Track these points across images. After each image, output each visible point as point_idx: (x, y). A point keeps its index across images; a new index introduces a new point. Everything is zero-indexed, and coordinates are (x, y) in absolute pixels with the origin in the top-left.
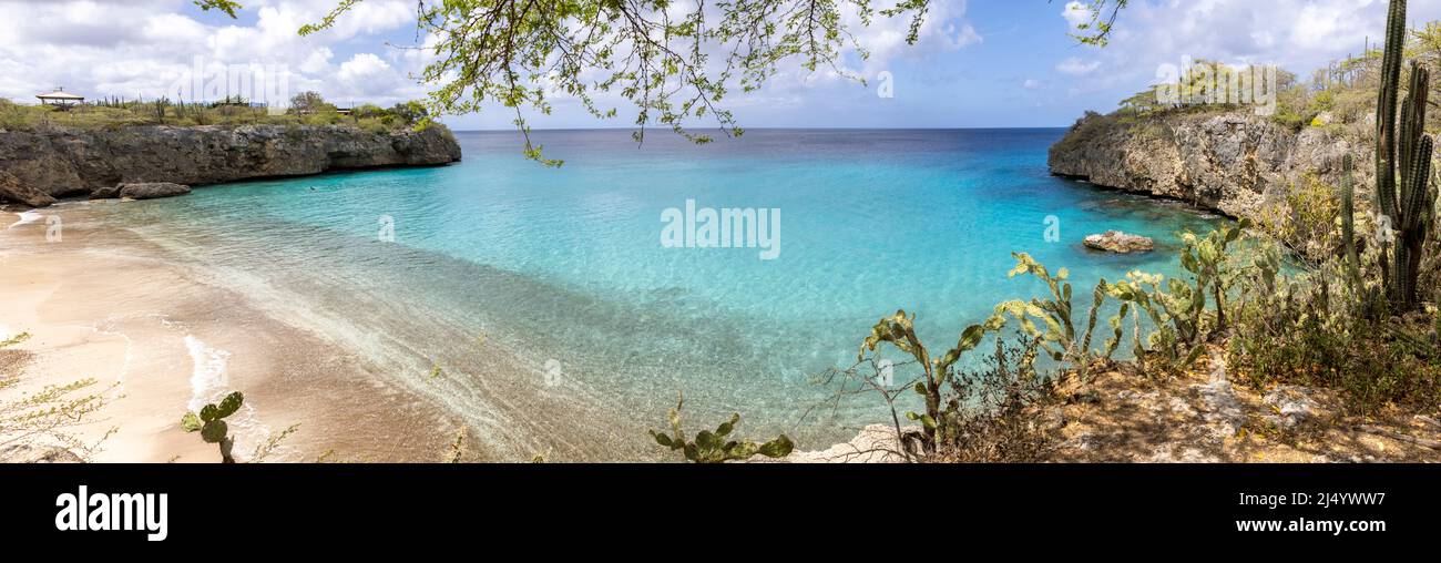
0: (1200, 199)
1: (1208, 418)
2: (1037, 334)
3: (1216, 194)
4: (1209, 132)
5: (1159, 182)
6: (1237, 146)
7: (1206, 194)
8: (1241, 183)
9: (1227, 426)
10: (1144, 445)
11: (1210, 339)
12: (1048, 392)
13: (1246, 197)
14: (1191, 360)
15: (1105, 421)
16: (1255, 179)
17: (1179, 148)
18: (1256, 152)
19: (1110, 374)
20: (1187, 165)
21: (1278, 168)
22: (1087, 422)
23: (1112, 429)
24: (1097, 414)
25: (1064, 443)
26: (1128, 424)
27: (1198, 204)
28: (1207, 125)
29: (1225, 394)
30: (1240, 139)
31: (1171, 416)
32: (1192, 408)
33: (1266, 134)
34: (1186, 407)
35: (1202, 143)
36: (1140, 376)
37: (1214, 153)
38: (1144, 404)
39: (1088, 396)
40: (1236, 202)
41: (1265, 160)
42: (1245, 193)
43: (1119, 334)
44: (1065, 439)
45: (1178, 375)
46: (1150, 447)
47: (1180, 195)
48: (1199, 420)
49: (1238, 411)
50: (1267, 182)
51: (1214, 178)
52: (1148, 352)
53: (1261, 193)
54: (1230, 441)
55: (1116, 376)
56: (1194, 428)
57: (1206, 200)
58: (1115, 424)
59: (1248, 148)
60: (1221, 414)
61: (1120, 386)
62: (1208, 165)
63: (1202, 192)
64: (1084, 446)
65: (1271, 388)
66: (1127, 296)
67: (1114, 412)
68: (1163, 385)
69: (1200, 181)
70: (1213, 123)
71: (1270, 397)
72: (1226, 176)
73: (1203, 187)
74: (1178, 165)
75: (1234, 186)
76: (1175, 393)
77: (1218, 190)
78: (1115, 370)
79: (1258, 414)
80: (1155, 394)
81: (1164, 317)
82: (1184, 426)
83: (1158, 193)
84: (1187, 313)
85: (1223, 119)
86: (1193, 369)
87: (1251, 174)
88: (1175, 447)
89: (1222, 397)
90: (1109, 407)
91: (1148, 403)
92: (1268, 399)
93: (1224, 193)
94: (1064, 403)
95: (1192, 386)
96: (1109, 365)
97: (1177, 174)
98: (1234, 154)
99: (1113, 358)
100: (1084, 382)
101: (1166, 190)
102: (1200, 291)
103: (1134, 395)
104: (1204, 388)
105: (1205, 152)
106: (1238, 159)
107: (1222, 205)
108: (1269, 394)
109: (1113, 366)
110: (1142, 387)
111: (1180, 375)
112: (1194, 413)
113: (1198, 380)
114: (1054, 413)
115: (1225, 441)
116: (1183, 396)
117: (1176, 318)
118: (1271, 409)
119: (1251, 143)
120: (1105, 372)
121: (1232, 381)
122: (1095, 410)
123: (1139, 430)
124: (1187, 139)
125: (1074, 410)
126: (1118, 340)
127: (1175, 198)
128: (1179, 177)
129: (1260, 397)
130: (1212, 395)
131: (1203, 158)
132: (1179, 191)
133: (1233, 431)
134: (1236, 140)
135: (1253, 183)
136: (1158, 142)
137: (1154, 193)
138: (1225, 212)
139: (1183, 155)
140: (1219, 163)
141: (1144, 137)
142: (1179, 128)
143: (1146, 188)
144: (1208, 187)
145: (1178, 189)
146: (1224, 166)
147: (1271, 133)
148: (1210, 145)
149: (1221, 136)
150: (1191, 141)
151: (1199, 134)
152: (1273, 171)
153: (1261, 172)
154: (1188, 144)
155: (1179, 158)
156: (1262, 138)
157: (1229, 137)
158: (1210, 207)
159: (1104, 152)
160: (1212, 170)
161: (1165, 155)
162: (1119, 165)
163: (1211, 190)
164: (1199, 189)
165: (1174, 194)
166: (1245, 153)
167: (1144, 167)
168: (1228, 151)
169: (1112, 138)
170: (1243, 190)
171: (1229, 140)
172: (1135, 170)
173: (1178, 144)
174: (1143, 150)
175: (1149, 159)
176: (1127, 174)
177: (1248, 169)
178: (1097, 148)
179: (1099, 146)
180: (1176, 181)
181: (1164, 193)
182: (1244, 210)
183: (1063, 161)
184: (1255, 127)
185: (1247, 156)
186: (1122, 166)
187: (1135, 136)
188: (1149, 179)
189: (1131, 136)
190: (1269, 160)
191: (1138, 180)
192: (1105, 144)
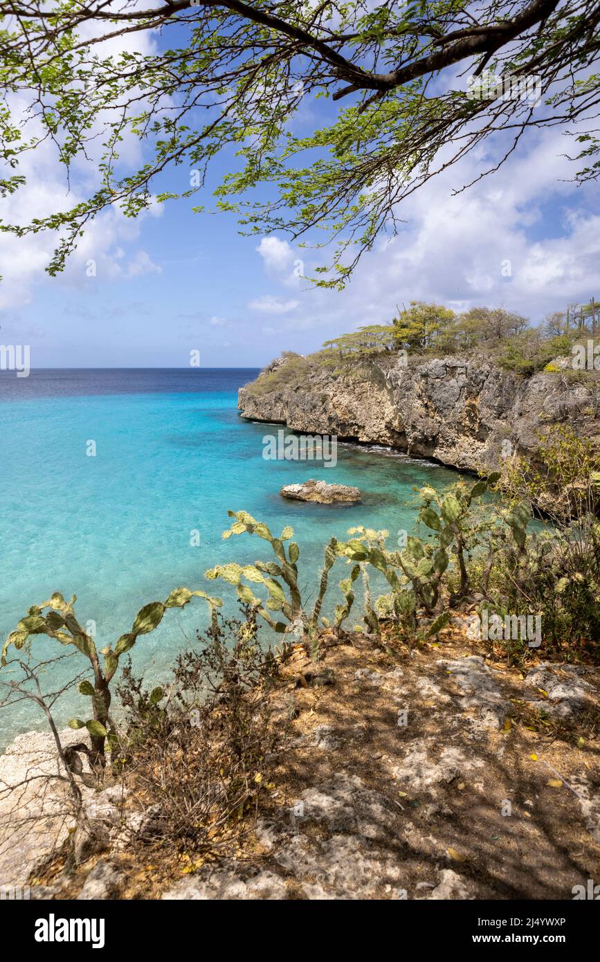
0: (414, 446)
1: (464, 703)
2: (256, 602)
3: (431, 441)
4: (425, 376)
5: (367, 428)
6: (457, 391)
7: (421, 442)
8: (461, 430)
9: (489, 716)
10: (393, 742)
11: (453, 605)
12: (272, 673)
13: (466, 445)
14: (435, 630)
15: (345, 710)
16: (476, 426)
17: (390, 392)
18: (479, 398)
19: (343, 647)
20: (400, 410)
21: (504, 415)
22: (323, 710)
23: (353, 720)
24: (334, 700)
25: (298, 741)
26: (371, 713)
27: (412, 451)
28: (423, 368)
29: (478, 672)
30: (461, 384)
31: (420, 702)
32: (444, 691)
33: (490, 379)
34: (436, 690)
35: (416, 386)
36: (377, 651)
37: (430, 398)
38: (386, 687)
39: (321, 676)
40: (454, 450)
41: (488, 407)
42: (465, 441)
43: (350, 599)
44: (298, 735)
45: (421, 649)
46: (401, 745)
47: (391, 441)
48: (453, 707)
49: (498, 695)
50: (490, 429)
51: (431, 424)
52: (382, 620)
53: (483, 441)
54: (495, 738)
55: (350, 651)
56: (449, 719)
57: (421, 448)
58: (355, 713)
59: (470, 393)
60: (479, 698)
61: (356, 663)
62: (423, 410)
63: (415, 439)
64: (323, 745)
65: (533, 666)
66: (359, 557)
67: (352, 697)
68: (405, 660)
69: (414, 427)
70: (430, 366)
71: (534, 678)
72: (444, 422)
73: (416, 433)
74: (389, 410)
75: (452, 434)
76: (421, 672)
77: (434, 438)
78: (348, 643)
79: (523, 699)
80: (397, 673)
81: (403, 579)
82: (437, 715)
83: (365, 439)
84: (428, 575)
85: (442, 362)
86: (437, 641)
87: (472, 421)
88: (430, 744)
89: (476, 677)
90: (347, 690)
91: (390, 682)
92: (533, 680)
93: (441, 441)
94: (292, 686)
95: (440, 662)
96: (341, 637)
97: (387, 419)
98: (453, 399)
99: (344, 627)
100: (314, 658)
101: (375, 437)
102: (443, 550)
103: (373, 675)
104: (455, 665)
105: (420, 397)
106: (457, 405)
107: (438, 453)
108: (532, 673)
109: (346, 639)
110: (381, 663)
111: (423, 649)
112: (446, 698)
113: (444, 655)
114: (281, 699)
115: (490, 736)
116: (431, 676)
117: (415, 580)
118: (536, 692)
119: (473, 387)
120: (336, 645)
121: (484, 656)
122: (331, 694)
123: (385, 721)
124: (399, 383)
125: (307, 695)
126: (349, 607)
127: (385, 445)
128: (390, 423)
129: (521, 677)
130: (463, 673)
131: (418, 403)
132: (389, 438)
133: (496, 723)
134: (456, 385)
135: (474, 430)
136: (367, 385)
137: (360, 440)
138: (442, 460)
139: (395, 399)
140: (436, 408)
141: (351, 380)
142: (390, 370)
143: (352, 434)
144: (423, 434)
145: (388, 435)
146: (441, 412)
147: (497, 377)
148: (426, 389)
149: (439, 380)
150: (404, 385)
151: (414, 378)
152: (498, 418)
153: (483, 420)
154: (401, 388)
155: (389, 403)
156: (486, 383)
157: (448, 381)
158: (425, 455)
159: (304, 395)
160: (427, 415)
161: (374, 399)
162: (322, 409)
163: (426, 437)
164: (412, 435)
165: (384, 441)
166: (466, 399)
167: (350, 412)
168: (446, 395)
169: (314, 380)
170: (463, 438)
171: (447, 384)
172: (339, 415)
173: (389, 387)
174: (349, 394)
175: (355, 403)
176: (330, 419)
177: (469, 415)
178: (296, 391)
179: (298, 388)
180: (386, 426)
181: (373, 439)
182: (464, 459)
183: (256, 405)
184: (478, 371)
185: (468, 402)
186: (325, 411)
187: (340, 379)
188: (356, 424)
189: (335, 378)
190: (494, 406)
191: (343, 425)
192: (306, 386)
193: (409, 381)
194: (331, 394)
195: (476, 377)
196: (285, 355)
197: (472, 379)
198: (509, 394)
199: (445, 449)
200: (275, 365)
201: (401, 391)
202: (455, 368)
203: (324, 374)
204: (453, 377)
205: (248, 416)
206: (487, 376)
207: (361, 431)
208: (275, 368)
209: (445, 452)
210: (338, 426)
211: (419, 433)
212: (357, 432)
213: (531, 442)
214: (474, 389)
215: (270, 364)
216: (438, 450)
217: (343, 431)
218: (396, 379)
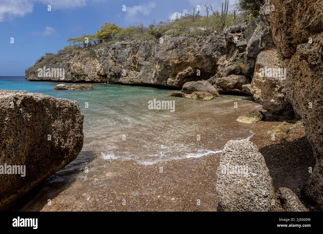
0: (111, 78)
4: (114, 49)
5: (89, 75)
6: (127, 54)
7: (113, 76)
8: (130, 68)
13: (133, 74)
16: (136, 66)
17: (98, 59)
18: (137, 54)
20: (103, 65)
27: (109, 82)
28: (113, 46)
30: (129, 51)
33: (142, 46)
35: (110, 54)
37: (116, 58)
40: (128, 77)
41: (141, 57)
42: (132, 73)
47: (99, 80)
50: (143, 65)
51: (117, 68)
53: (139, 71)
57: (113, 79)
59: (133, 52)
62: (113, 63)
63: (111, 75)
69: (110, 71)
70: (116, 45)
72: (123, 66)
73: (111, 73)
74: (98, 67)
77: (119, 74)
83: (88, 80)
85: (121, 43)
87: (135, 64)
93: (122, 75)
97: (98, 71)
98: (126, 57)
101: (93, 79)
105: (112, 58)
106: (128, 59)
107: (121, 80)
119: (135, 49)
124: (102, 54)
127: (97, 82)
128: (99, 72)
131: (111, 61)
132: (99, 79)
134: (127, 51)
135: (135, 68)
136: (88, 58)
137: (86, 80)
138: (123, 82)
139: (101, 61)
140: (119, 62)
141: (80, 56)
142: (98, 49)
143: (82, 79)
144: (114, 72)
145: (98, 78)
146: (121, 63)
147: (144, 45)
148: (115, 54)
149: (120, 50)
150: (105, 54)
151: (109, 51)
152: (145, 61)
153: (140, 62)
154: (104, 55)
155: (98, 64)
156: (140, 47)
157: (124, 50)
158: (115, 82)
159: (59, 64)
160: (115, 65)
161: (91, 64)
162: (68, 69)
163: (116, 74)
164: (109, 74)
165: (96, 80)
166: (132, 55)
167: (81, 69)
168: (123, 56)
169: (64, 58)
170: (131, 71)
171: (123, 51)
172: (76, 71)
173: (98, 57)
174: (80, 62)
175: (83, 66)
176: (72, 73)
177: (133, 62)
178: (55, 64)
179: (56, 62)
180: (97, 74)
181: (92, 80)
182: (132, 79)
183: (35, 74)
184: (136, 43)
185: (132, 56)
186: (69, 70)
187: (75, 56)
188: (84, 75)
189: (73, 56)
190: (143, 56)
191: (78, 76)
192: (60, 61)
193: (107, 52)
194: (72, 62)
195: (136, 45)
196: (47, 54)
197: (134, 46)
198: (149, 50)
199: (124, 78)
200: (43, 58)
201: (103, 57)
202: (126, 45)
203: (68, 55)
204: (126, 48)
205: (31, 79)
206: (140, 45)
207: (87, 77)
208: (43, 60)
209: (124, 79)
210: (76, 76)
211: (112, 73)
212: (85, 78)
213: (164, 58)
214: (135, 51)
215: (40, 58)
216: (121, 79)
217: (78, 78)
218: (101, 52)
